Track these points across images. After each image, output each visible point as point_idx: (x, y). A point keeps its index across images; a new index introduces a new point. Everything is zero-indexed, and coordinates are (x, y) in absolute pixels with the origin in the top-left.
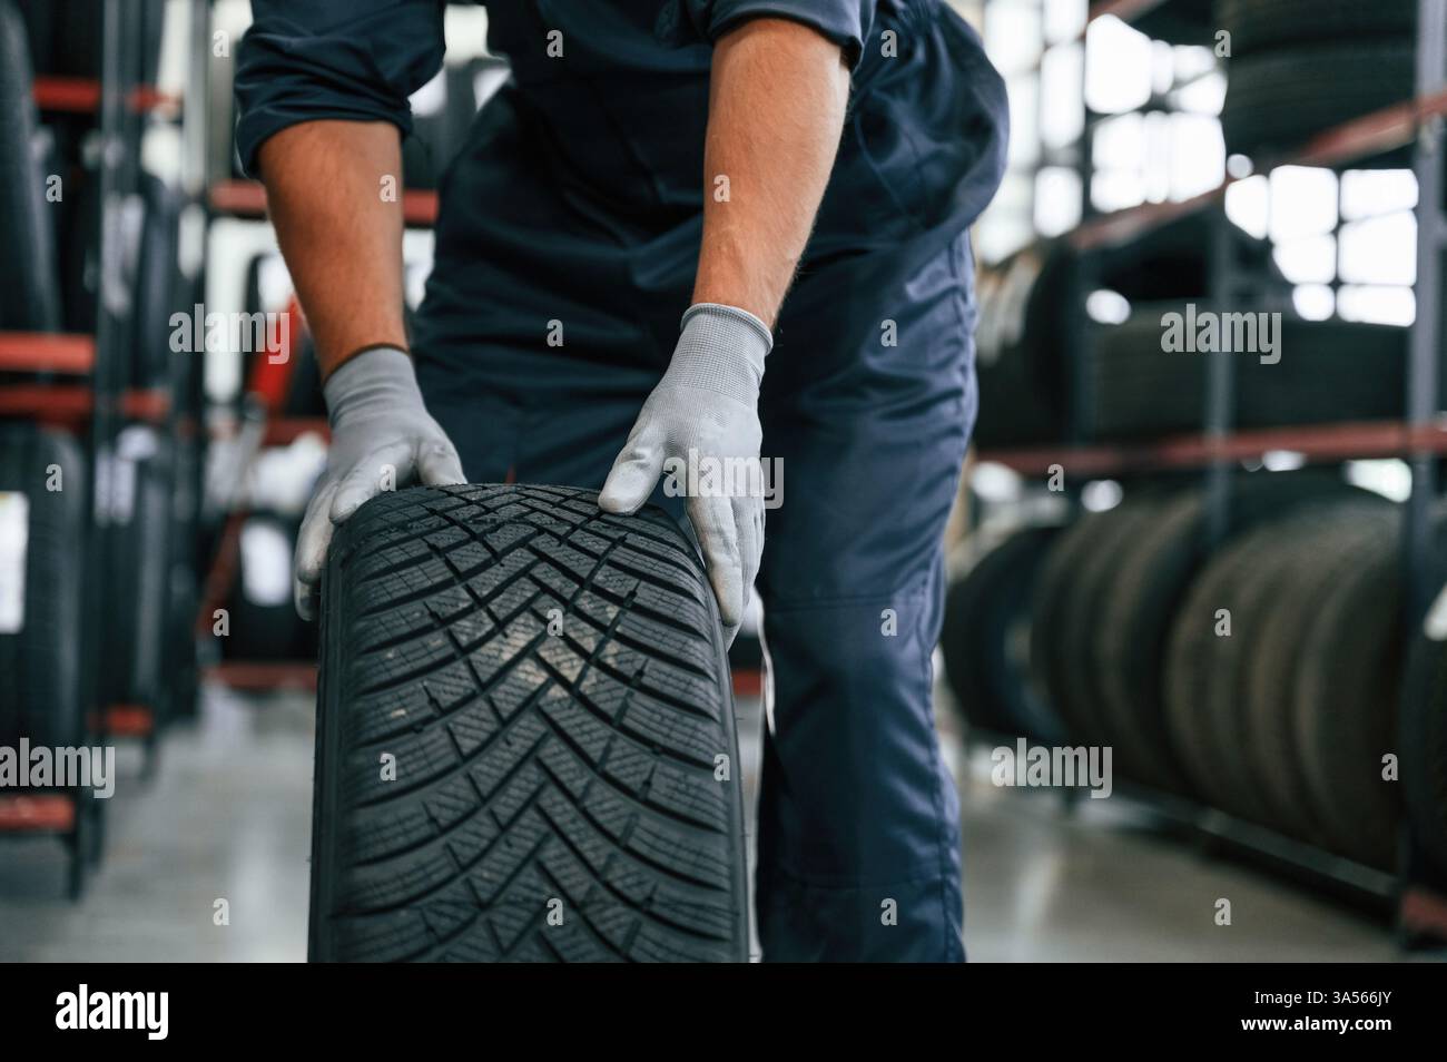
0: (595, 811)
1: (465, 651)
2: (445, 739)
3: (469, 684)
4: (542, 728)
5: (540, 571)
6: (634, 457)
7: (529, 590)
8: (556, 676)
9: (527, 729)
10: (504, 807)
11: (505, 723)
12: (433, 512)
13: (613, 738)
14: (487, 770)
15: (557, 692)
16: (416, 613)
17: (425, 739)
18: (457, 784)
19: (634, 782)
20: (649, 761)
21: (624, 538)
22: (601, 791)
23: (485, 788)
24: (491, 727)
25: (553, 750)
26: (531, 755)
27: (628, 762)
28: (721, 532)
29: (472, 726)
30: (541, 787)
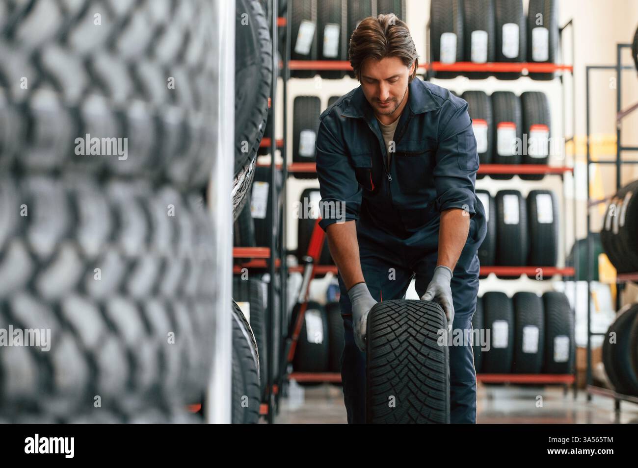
0: (418, 359)
1: (393, 331)
2: (390, 346)
3: (394, 337)
4: (408, 344)
5: (409, 316)
6: (428, 293)
7: (406, 319)
8: (411, 335)
9: (406, 344)
10: (401, 358)
11: (401, 343)
12: (388, 307)
13: (422, 346)
14: (398, 352)
15: (411, 338)
16: (385, 325)
17: (386, 346)
18: (392, 354)
19: (426, 354)
20: (429, 350)
21: (427, 312)
22: (419, 355)
23: (397, 355)
24: (399, 344)
25: (410, 348)
26: (406, 349)
27: (424, 350)
28: (448, 303)
29: (395, 344)
30: (408, 355)
